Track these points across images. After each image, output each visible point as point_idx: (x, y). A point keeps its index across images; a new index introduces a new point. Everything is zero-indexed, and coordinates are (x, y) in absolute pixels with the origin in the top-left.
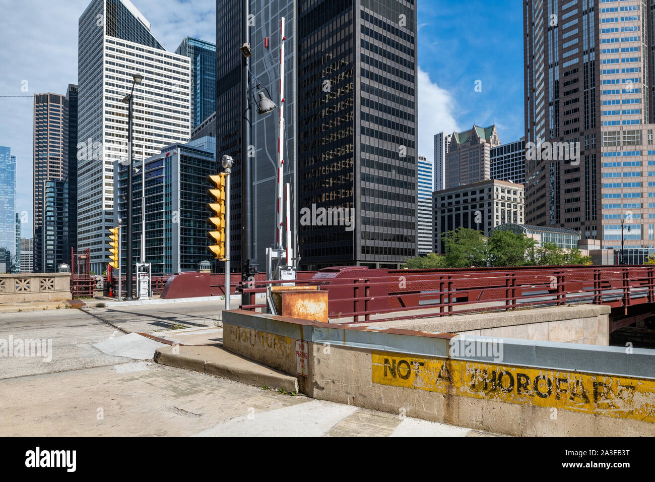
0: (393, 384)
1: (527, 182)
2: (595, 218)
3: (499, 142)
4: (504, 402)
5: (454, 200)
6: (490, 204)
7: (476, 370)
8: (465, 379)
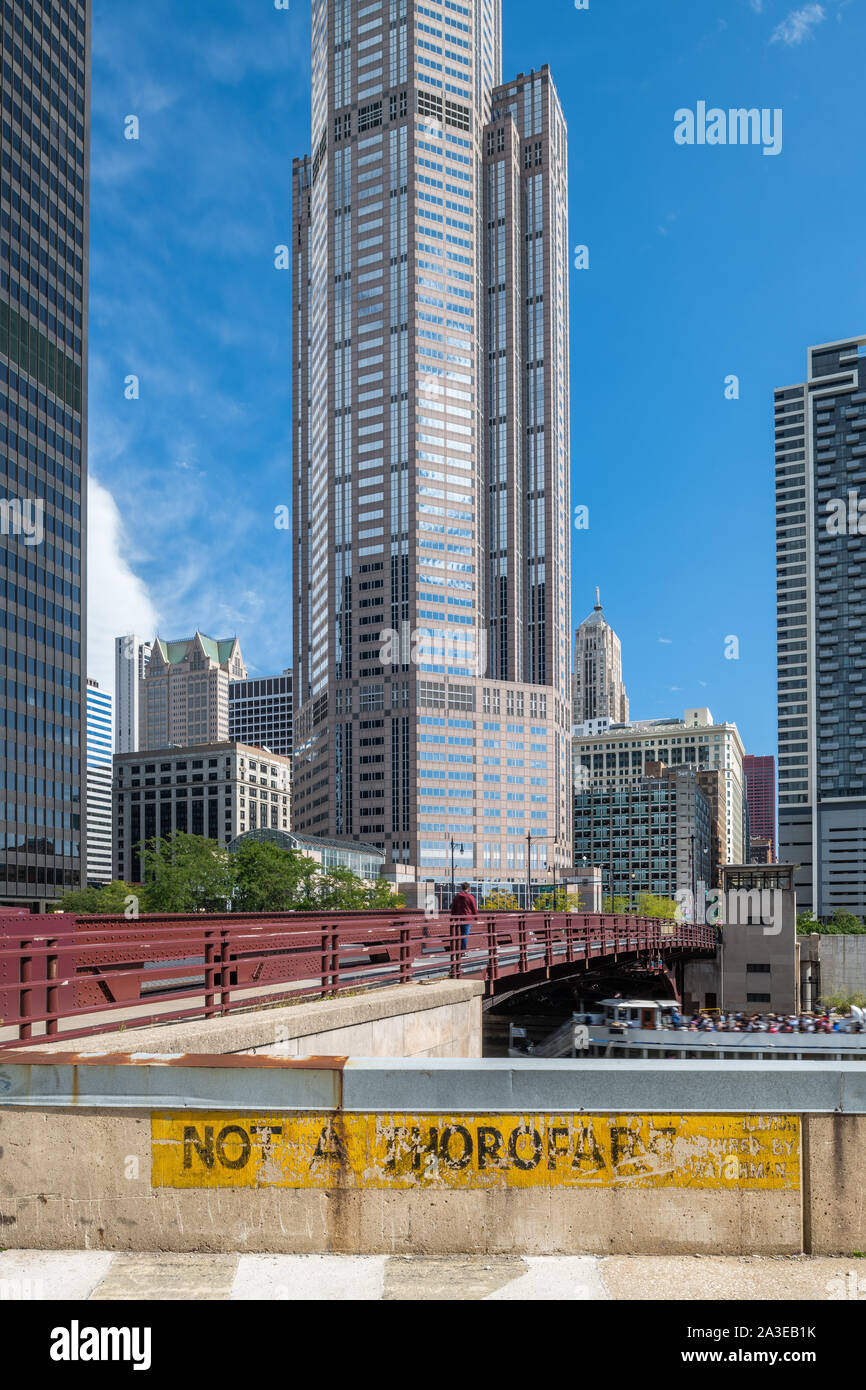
0: (208, 1183)
1: (297, 754)
2: (407, 828)
3: (244, 672)
4: (454, 1188)
5: (158, 775)
6: (229, 790)
7: (397, 1130)
8: (373, 1151)
